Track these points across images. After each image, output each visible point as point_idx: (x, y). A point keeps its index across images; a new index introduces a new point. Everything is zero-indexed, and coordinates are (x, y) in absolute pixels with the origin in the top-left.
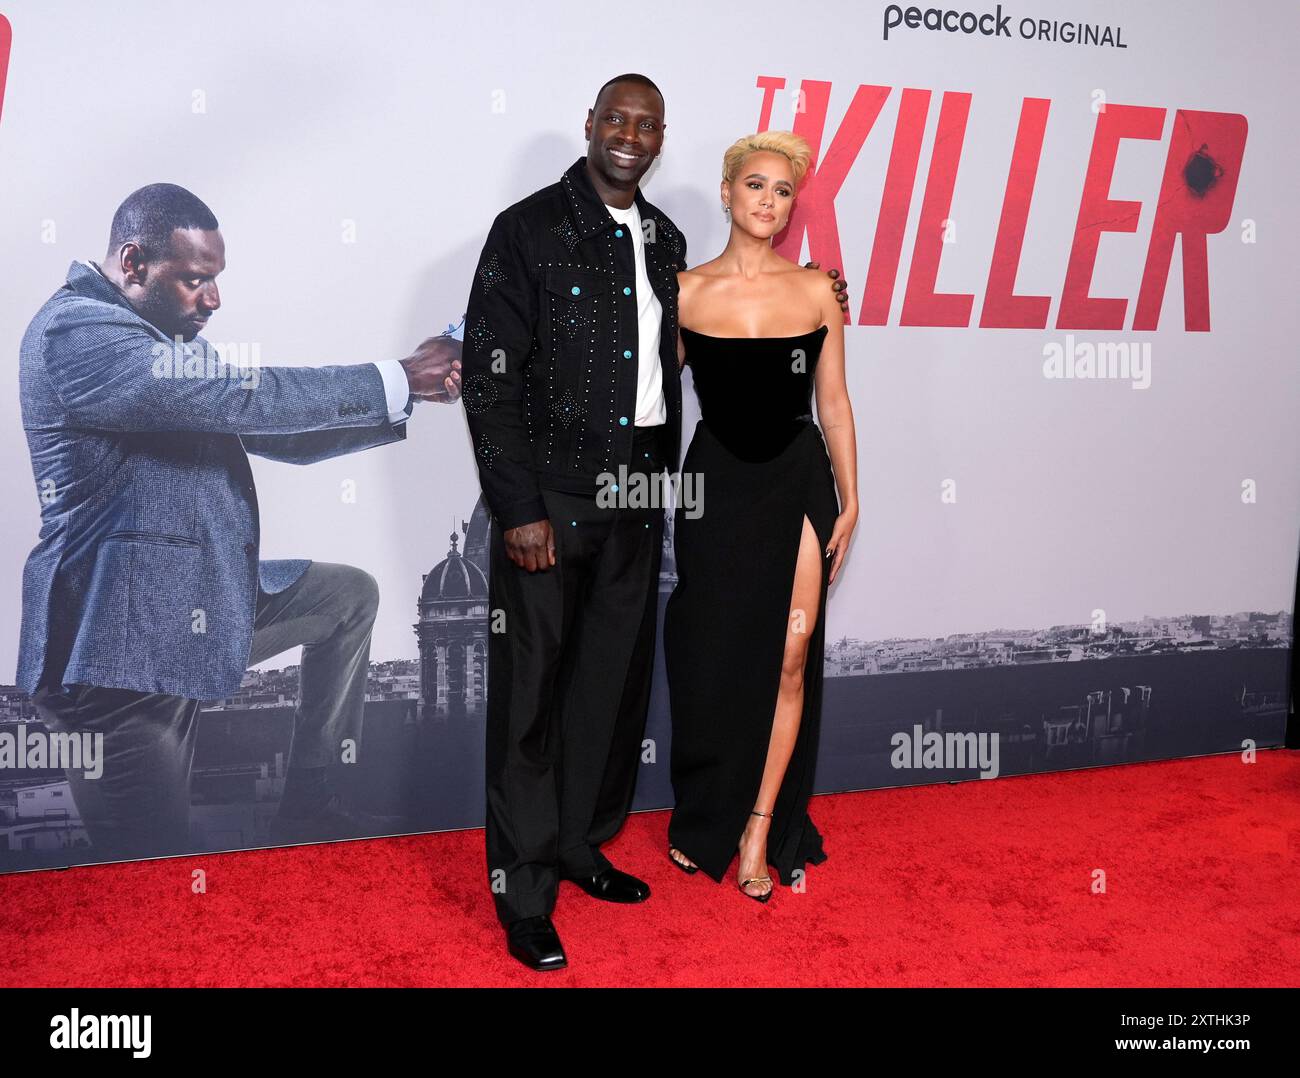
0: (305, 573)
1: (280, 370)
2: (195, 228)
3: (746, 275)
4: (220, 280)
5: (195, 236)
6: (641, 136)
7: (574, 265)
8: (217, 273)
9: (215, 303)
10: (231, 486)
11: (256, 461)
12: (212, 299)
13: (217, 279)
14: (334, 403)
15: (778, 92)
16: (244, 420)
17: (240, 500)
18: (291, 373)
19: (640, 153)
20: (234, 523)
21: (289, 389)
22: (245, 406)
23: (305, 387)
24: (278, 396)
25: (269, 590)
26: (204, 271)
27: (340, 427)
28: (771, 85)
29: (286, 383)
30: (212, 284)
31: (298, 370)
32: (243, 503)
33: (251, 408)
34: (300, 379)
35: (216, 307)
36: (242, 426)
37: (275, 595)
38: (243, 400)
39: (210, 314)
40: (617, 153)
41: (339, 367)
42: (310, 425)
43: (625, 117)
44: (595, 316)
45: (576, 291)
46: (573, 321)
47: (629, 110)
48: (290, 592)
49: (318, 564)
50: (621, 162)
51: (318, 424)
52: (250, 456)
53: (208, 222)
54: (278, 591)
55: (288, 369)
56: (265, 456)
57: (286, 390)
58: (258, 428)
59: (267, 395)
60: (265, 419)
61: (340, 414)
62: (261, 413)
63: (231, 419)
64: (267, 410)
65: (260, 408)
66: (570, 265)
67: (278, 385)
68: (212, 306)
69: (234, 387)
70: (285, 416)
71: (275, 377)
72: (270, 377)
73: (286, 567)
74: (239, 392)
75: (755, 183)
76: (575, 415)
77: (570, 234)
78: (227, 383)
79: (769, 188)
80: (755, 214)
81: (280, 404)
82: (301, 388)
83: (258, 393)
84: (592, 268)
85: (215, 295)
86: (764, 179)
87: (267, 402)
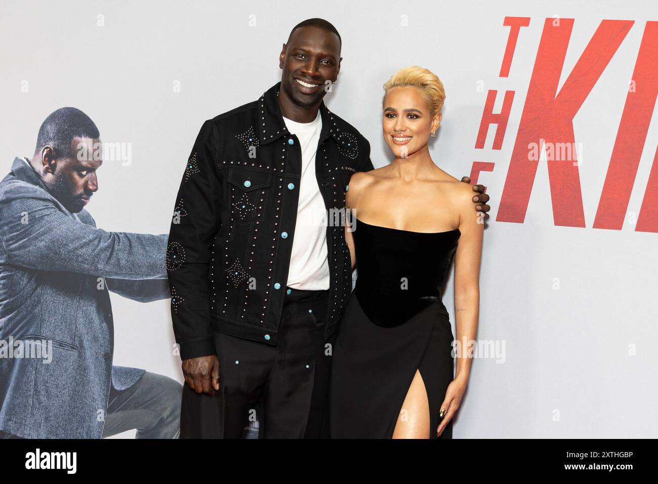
0: (141, 379)
1: (132, 235)
2: (85, 137)
3: (404, 180)
6: (320, 70)
7: (249, 164)
8: (97, 168)
9: (95, 188)
10: (98, 312)
11: (114, 297)
12: (93, 184)
13: (97, 171)
15: (522, 29)
16: (108, 268)
17: (102, 322)
18: (139, 238)
19: (319, 82)
20: (98, 337)
21: (137, 248)
22: (110, 258)
23: (147, 248)
24: (130, 253)
25: (118, 387)
26: (89, 166)
28: (516, 24)
29: (135, 244)
30: (93, 174)
31: (143, 236)
32: (104, 325)
33: (113, 261)
34: (144, 242)
35: (95, 190)
36: (107, 272)
37: (121, 391)
38: (108, 254)
39: (92, 194)
40: (301, 82)
42: (149, 275)
43: (308, 55)
44: (262, 204)
45: (247, 184)
46: (244, 207)
47: (312, 49)
48: (131, 390)
49: (150, 374)
50: (304, 90)
51: (154, 275)
52: (110, 292)
53: (93, 132)
54: (123, 389)
55: (138, 235)
56: (119, 294)
57: (135, 250)
58: (116, 274)
59: (124, 252)
60: (121, 268)
62: (119, 264)
63: (100, 266)
64: (123, 262)
65: (118, 260)
66: (245, 164)
67: (130, 246)
68: (93, 189)
69: (103, 245)
70: (134, 267)
71: (129, 239)
72: (126, 241)
73: (128, 373)
74: (106, 249)
75: (390, 114)
76: (242, 278)
77: (251, 140)
78: (99, 241)
79: (400, 116)
80: (393, 136)
81: (131, 259)
82: (145, 248)
83: (118, 250)
84: (264, 167)
85: (95, 182)
86: (393, 110)
87: (123, 257)
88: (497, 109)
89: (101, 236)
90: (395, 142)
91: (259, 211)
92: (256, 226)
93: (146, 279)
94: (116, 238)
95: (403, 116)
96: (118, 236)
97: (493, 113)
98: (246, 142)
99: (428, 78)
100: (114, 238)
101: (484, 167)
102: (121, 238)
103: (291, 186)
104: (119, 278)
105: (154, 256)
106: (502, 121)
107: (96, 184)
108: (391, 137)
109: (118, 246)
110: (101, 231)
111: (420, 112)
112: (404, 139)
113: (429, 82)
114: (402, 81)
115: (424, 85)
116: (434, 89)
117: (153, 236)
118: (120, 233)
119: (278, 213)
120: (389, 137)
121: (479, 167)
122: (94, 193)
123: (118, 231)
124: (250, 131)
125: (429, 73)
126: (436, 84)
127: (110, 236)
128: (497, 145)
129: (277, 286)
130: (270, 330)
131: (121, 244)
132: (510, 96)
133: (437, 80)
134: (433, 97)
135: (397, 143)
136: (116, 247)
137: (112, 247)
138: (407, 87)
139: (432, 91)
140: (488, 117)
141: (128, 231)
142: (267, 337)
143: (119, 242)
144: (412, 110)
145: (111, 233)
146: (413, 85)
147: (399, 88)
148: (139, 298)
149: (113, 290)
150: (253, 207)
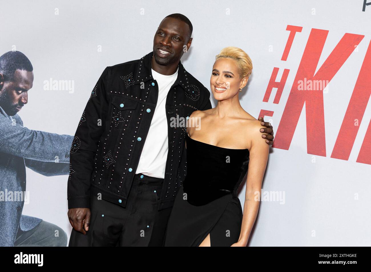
0: (39, 225)
1: (45, 133)
2: (24, 70)
4: (29, 92)
5: (23, 73)
6: (173, 43)
7: (125, 94)
8: (29, 89)
9: (26, 101)
11: (29, 171)
12: (25, 99)
13: (28, 92)
14: (64, 151)
15: (297, 33)
16: (27, 152)
17: (19, 187)
18: (49, 135)
19: (170, 51)
21: (47, 141)
22: (29, 146)
23: (54, 142)
24: (42, 144)
25: (23, 229)
26: (24, 88)
27: (65, 162)
28: (293, 30)
29: (46, 139)
30: (26, 93)
31: (52, 134)
33: (31, 148)
34: (52, 138)
35: (26, 103)
36: (26, 155)
37: (25, 231)
38: (28, 144)
39: (23, 106)
40: (160, 50)
41: (69, 136)
42: (52, 159)
43: (166, 33)
44: (129, 118)
45: (122, 105)
46: (118, 119)
47: (168, 31)
48: (31, 232)
52: (26, 168)
53: (29, 67)
54: (26, 230)
56: (32, 169)
57: (46, 142)
58: (32, 156)
59: (38, 143)
60: (35, 153)
61: (66, 157)
62: (34, 151)
63: (22, 151)
64: (37, 150)
65: (34, 148)
66: (123, 94)
67: (43, 140)
68: (25, 103)
69: (26, 137)
70: (44, 154)
71: (43, 136)
72: (40, 136)
73: (31, 220)
74: (27, 140)
75: (215, 73)
76: (111, 162)
77: (129, 80)
78: (24, 135)
79: (221, 75)
80: (215, 87)
81: (43, 148)
82: (52, 142)
83: (35, 141)
84: (134, 97)
85: (26, 98)
86: (218, 71)
87: (38, 146)
88: (278, 79)
89: (26, 132)
90: (215, 90)
91: (126, 123)
92: (123, 132)
93: (50, 161)
94: (35, 134)
95: (222, 75)
96: (36, 133)
97: (275, 81)
98: (126, 81)
99: (241, 55)
100: (34, 134)
101: (267, 114)
102: (38, 134)
103: (148, 110)
104: (33, 159)
105: (57, 148)
106: (281, 86)
107: (26, 99)
108: (214, 87)
109: (36, 139)
110: (26, 129)
111: (233, 74)
112: (221, 89)
113: (241, 57)
114: (225, 54)
115: (238, 59)
116: (244, 62)
117: (58, 135)
118: (38, 131)
119: (138, 125)
120: (213, 87)
121: (264, 113)
122: (24, 104)
123: (36, 130)
124: (131, 75)
125: (242, 51)
126: (246, 59)
127: (31, 133)
128: (277, 101)
129: (131, 170)
130: (123, 197)
131: (37, 138)
132: (286, 72)
133: (246, 56)
134: (243, 67)
135: (217, 91)
136: (34, 140)
137: (31, 139)
138: (227, 58)
139: (243, 63)
140: (272, 83)
141: (43, 130)
142: (120, 201)
143: (37, 137)
144: (228, 72)
145: (32, 130)
146: (231, 57)
147: (223, 58)
148: (44, 173)
149: (29, 166)
150: (123, 120)
